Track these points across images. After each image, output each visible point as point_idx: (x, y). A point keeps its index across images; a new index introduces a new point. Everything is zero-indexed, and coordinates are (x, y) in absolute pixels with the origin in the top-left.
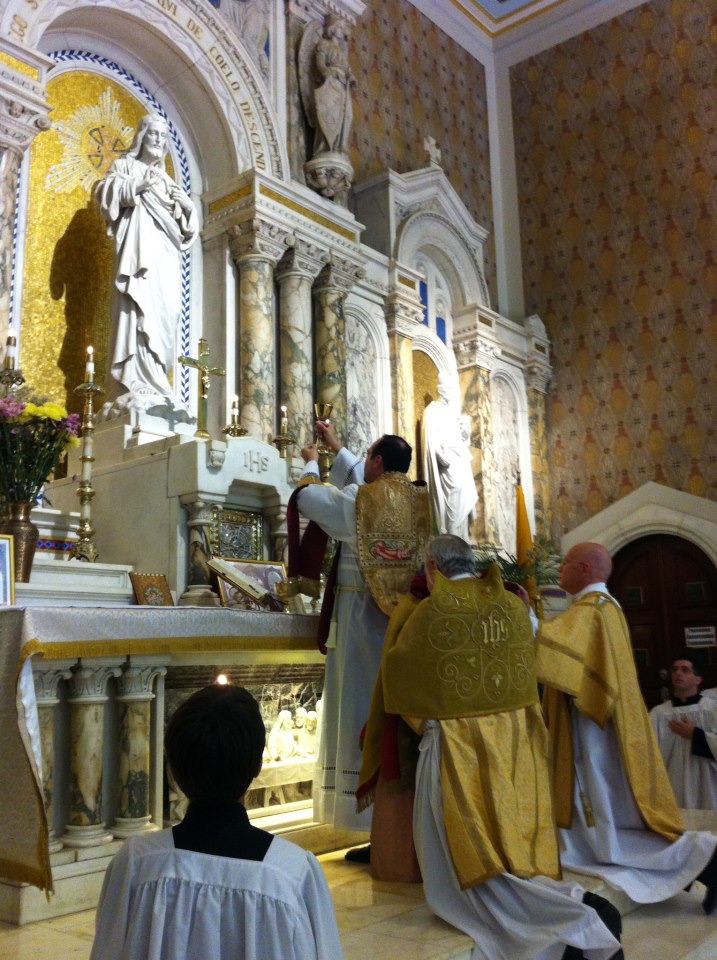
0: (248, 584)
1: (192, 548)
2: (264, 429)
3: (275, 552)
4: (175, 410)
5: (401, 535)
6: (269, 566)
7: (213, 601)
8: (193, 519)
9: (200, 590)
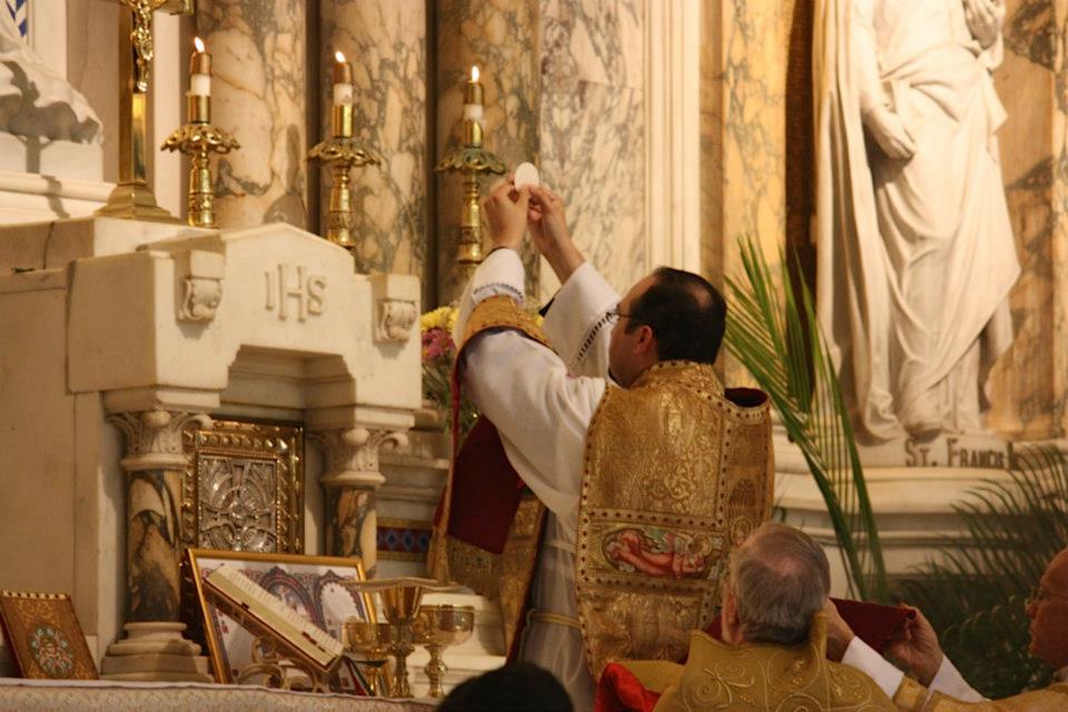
0: (301, 629)
1: (137, 526)
2: (274, 116)
3: (337, 531)
4: (39, 103)
5: (685, 520)
6: (323, 570)
7: (192, 664)
8: (138, 453)
9: (159, 636)
